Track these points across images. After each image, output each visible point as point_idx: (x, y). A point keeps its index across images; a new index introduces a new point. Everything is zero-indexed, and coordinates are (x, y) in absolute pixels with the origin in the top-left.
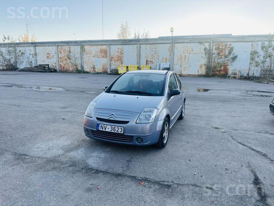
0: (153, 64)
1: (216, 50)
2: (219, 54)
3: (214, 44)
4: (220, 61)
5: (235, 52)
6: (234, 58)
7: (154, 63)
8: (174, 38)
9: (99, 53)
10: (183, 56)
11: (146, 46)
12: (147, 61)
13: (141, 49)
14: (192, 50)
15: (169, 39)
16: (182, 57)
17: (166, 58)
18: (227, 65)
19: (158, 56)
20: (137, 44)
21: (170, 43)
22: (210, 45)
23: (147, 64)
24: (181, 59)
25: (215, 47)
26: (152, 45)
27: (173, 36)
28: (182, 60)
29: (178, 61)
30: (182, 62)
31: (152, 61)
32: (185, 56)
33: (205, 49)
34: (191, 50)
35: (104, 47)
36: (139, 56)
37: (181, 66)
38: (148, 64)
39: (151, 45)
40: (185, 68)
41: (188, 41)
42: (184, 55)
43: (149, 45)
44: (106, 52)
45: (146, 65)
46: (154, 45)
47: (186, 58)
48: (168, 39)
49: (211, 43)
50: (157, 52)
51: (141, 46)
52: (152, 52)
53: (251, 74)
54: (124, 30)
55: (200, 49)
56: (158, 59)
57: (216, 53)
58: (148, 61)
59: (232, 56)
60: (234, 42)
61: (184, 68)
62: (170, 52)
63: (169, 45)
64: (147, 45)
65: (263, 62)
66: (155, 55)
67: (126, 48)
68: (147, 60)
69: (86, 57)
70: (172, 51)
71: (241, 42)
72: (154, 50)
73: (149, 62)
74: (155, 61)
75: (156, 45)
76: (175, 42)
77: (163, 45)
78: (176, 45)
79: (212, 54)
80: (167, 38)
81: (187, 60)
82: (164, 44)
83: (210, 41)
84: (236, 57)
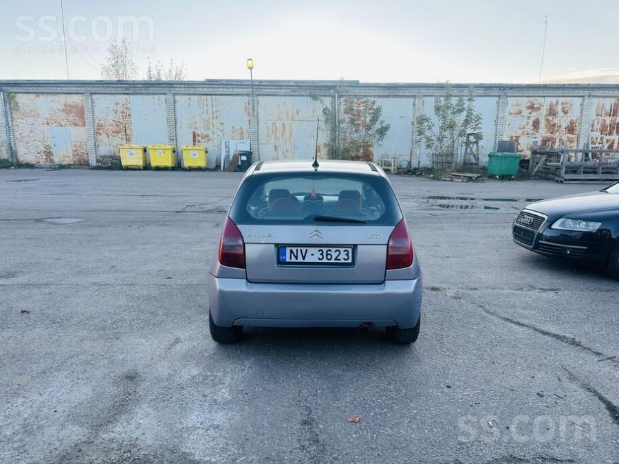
0: (210, 142)
1: (346, 113)
2: (352, 122)
3: (342, 99)
4: (355, 136)
5: (385, 118)
6: (383, 131)
7: (213, 140)
8: (256, 83)
9: (62, 116)
10: (279, 125)
11: (189, 99)
12: (195, 136)
13: (178, 105)
14: (298, 112)
15: (244, 85)
16: (276, 128)
17: (241, 129)
18: (369, 146)
19: (222, 123)
20: (165, 94)
21: (248, 95)
22: (333, 103)
23: (194, 141)
24: (275, 131)
25: (345, 107)
26: (205, 97)
27: (253, 79)
28: (278, 135)
29: (268, 136)
30: (279, 139)
31: (207, 136)
32: (283, 125)
33: (325, 111)
34: (296, 111)
35: (76, 99)
36: (173, 123)
37: (275, 146)
38: (199, 141)
39: (203, 97)
40: (285, 151)
41: (288, 91)
42: (282, 122)
43: (196, 97)
44: (80, 112)
45: (194, 145)
46: (209, 97)
47: (285, 131)
48: (241, 85)
49: (334, 97)
50: (218, 114)
51: (177, 98)
52: (205, 112)
53: (414, 164)
54: (119, 58)
55: (314, 111)
56: (222, 131)
57: (347, 120)
58: (199, 136)
59: (378, 126)
60: (380, 96)
61: (283, 153)
62: (249, 115)
63: (245, 99)
64: (191, 97)
65: (440, 139)
66: (215, 121)
67: (137, 102)
68: (194, 133)
69: (22, 126)
70: (253, 112)
71: (394, 96)
72: (210, 109)
73: (200, 138)
74: (215, 136)
75: (214, 97)
76: (259, 93)
77: (231, 97)
78: (261, 98)
79: (339, 122)
80: (239, 84)
81: (287, 134)
82: (232, 95)
83: (333, 94)
84: (386, 128)
